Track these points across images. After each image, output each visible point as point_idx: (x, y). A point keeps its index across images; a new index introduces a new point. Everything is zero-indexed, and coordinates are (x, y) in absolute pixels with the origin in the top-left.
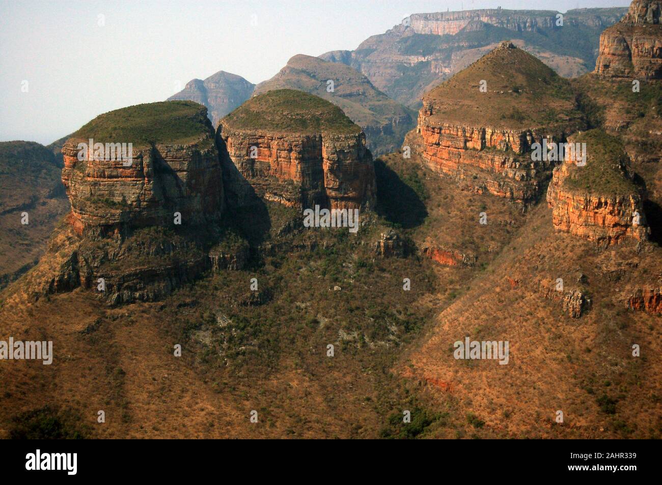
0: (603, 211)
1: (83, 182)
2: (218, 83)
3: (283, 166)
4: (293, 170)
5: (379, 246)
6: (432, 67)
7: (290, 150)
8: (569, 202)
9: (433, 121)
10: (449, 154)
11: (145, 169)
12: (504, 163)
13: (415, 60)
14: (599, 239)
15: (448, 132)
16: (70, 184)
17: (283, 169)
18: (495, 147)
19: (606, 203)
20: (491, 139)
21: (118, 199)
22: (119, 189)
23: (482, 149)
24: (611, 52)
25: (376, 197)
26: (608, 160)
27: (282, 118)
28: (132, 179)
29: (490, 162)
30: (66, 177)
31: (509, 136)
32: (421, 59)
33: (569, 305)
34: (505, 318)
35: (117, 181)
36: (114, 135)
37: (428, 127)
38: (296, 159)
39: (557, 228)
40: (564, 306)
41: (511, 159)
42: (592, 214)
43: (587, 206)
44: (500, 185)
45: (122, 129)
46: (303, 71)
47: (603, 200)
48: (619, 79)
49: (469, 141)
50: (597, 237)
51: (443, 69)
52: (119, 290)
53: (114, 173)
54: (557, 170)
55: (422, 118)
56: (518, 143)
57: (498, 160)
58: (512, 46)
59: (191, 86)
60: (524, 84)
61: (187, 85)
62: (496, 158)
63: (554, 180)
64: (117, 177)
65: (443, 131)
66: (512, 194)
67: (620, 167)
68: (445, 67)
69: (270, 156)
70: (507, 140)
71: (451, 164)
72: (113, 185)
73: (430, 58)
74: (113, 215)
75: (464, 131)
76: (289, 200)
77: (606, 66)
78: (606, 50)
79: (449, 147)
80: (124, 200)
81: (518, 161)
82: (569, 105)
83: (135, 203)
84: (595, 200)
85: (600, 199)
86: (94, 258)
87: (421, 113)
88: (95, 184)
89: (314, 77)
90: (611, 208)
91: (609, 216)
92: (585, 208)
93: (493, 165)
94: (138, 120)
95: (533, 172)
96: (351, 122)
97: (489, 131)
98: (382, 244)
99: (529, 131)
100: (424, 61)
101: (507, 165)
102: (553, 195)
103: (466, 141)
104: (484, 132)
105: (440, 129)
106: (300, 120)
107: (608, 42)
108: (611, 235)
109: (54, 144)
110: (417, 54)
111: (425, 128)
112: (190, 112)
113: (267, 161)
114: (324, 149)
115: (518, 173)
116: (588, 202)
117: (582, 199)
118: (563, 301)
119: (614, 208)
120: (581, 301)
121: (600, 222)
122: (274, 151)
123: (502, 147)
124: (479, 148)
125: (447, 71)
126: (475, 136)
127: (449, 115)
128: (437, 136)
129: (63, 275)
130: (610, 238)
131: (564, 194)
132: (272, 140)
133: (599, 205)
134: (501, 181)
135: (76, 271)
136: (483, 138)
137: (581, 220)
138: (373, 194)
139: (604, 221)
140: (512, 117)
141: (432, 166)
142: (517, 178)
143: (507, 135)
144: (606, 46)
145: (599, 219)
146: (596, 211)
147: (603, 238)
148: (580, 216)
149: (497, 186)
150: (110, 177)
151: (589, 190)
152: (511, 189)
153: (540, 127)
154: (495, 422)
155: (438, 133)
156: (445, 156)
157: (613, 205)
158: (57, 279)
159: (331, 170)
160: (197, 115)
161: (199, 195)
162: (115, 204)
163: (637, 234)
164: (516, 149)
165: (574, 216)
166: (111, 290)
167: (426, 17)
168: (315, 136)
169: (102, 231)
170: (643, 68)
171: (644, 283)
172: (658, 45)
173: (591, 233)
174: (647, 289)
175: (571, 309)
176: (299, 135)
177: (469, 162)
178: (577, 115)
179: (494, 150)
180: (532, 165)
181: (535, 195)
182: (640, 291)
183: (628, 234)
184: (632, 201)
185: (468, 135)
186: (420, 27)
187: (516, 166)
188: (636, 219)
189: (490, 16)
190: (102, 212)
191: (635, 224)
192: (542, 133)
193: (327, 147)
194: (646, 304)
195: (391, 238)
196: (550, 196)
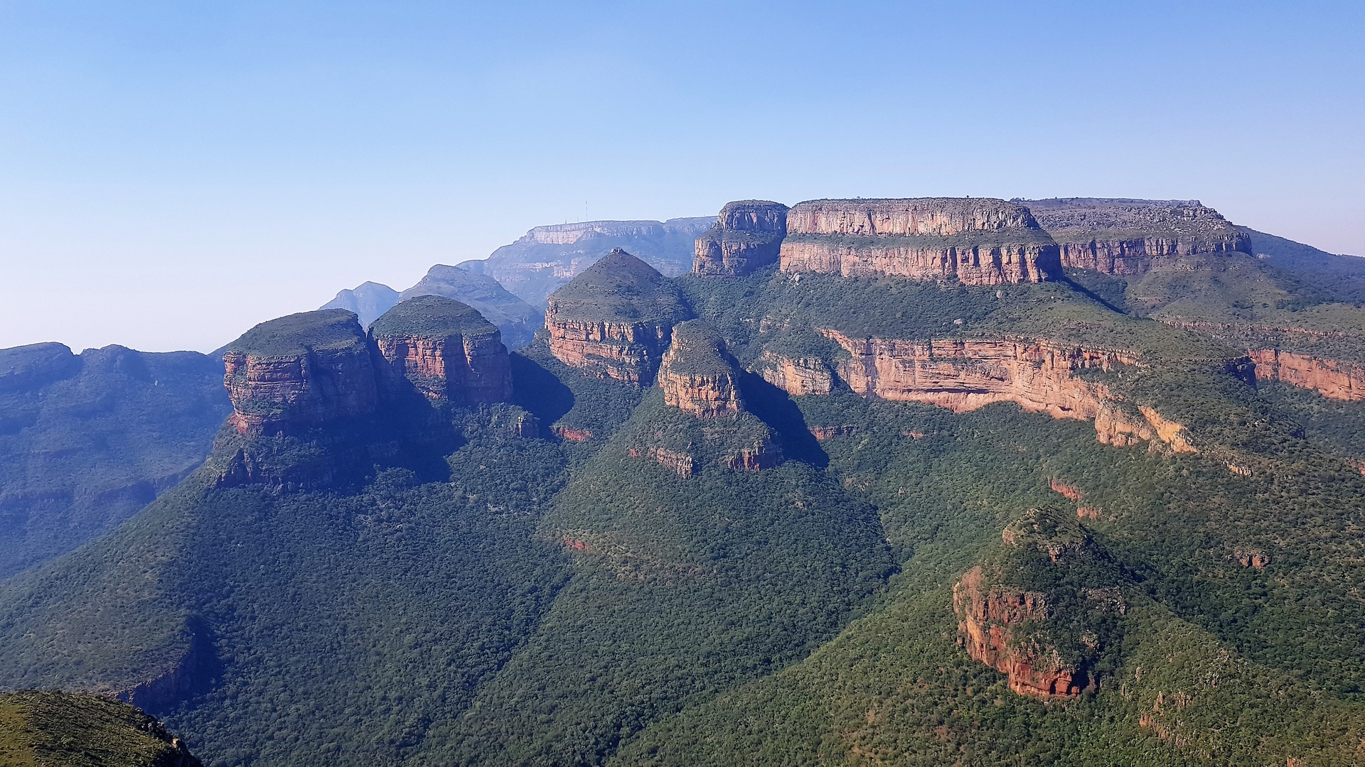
0: (707, 387)
1: (245, 386)
2: (366, 292)
3: (429, 363)
4: (438, 367)
5: (517, 428)
6: (555, 272)
7: (435, 349)
8: (677, 381)
9: (558, 318)
10: (574, 345)
11: (303, 371)
12: (620, 352)
13: (539, 266)
14: (704, 412)
15: (572, 326)
16: (232, 388)
17: (429, 365)
18: (613, 338)
19: (708, 382)
20: (609, 331)
21: (278, 400)
22: (279, 390)
23: (602, 340)
24: (705, 254)
26: (708, 344)
28: (292, 381)
29: (609, 350)
30: (228, 383)
31: (624, 328)
32: (545, 265)
33: (682, 469)
35: (276, 384)
37: (554, 323)
38: (440, 356)
39: (668, 403)
40: (678, 470)
41: (627, 348)
42: (697, 391)
44: (618, 370)
45: (279, 336)
46: (443, 279)
47: (705, 379)
48: (713, 276)
49: (590, 334)
50: (702, 410)
51: (565, 273)
52: (283, 482)
53: (274, 376)
54: (666, 355)
55: (549, 316)
56: (632, 334)
57: (616, 349)
58: (622, 251)
59: (340, 295)
61: (337, 294)
62: (614, 347)
63: (664, 363)
64: (276, 380)
65: (567, 327)
66: (629, 377)
67: (718, 350)
68: (566, 271)
69: (417, 354)
70: (623, 332)
71: (575, 354)
72: (274, 388)
73: (553, 264)
74: (275, 414)
75: (586, 325)
77: (702, 266)
78: (701, 253)
79: (573, 340)
80: (285, 400)
81: (634, 349)
82: (672, 300)
83: (294, 403)
84: (698, 379)
85: (702, 378)
86: (259, 454)
87: (547, 312)
88: (256, 387)
89: (452, 284)
90: (712, 385)
91: (711, 392)
92: (692, 386)
93: (611, 353)
95: (646, 358)
96: (486, 322)
97: (607, 325)
98: (520, 426)
99: (642, 323)
100: (548, 266)
101: (625, 352)
102: (664, 376)
103: (587, 335)
104: (603, 326)
105: (565, 324)
106: (442, 322)
107: (702, 246)
108: (713, 408)
109: (215, 352)
110: (541, 261)
111: (552, 324)
112: (344, 318)
113: (414, 359)
114: (465, 347)
115: (633, 359)
116: (693, 380)
117: (688, 378)
118: (678, 466)
119: (714, 385)
120: (692, 465)
121: (704, 397)
122: (420, 350)
123: (617, 337)
124: (599, 340)
125: (568, 274)
126: (595, 329)
127: (571, 312)
128: (562, 330)
129: (230, 472)
130: (713, 410)
131: (672, 376)
132: (418, 340)
133: (702, 383)
134: (620, 365)
135: (243, 467)
136: (603, 332)
137: (689, 396)
139: (707, 396)
140: (626, 312)
141: (559, 356)
142: (633, 364)
143: (622, 327)
144: (701, 249)
145: (703, 394)
146: (700, 388)
147: (707, 411)
148: (687, 392)
149: (616, 371)
150: (270, 380)
151: (693, 371)
152: (628, 373)
153: (651, 319)
155: (563, 328)
156: (570, 347)
157: (714, 383)
158: (224, 475)
159: (472, 364)
160: (348, 320)
161: (354, 391)
162: (276, 404)
163: (734, 405)
164: (631, 339)
165: (682, 394)
166: (276, 482)
167: (547, 229)
168: (456, 335)
169: (264, 429)
170: (732, 267)
171: (743, 447)
172: (743, 247)
173: (697, 407)
174: (746, 451)
175: (683, 473)
176: (442, 334)
177: (591, 352)
178: (680, 308)
179: (612, 341)
180: (645, 352)
181: (648, 376)
182: (740, 454)
183: (728, 406)
184: (729, 378)
185: (589, 329)
186: (541, 237)
187: (631, 353)
188: (733, 393)
189: (602, 227)
190: (264, 412)
191: (732, 398)
192: (652, 324)
193: (467, 345)
194: (746, 464)
195: (527, 421)
196: (661, 377)
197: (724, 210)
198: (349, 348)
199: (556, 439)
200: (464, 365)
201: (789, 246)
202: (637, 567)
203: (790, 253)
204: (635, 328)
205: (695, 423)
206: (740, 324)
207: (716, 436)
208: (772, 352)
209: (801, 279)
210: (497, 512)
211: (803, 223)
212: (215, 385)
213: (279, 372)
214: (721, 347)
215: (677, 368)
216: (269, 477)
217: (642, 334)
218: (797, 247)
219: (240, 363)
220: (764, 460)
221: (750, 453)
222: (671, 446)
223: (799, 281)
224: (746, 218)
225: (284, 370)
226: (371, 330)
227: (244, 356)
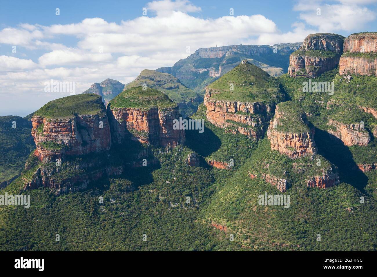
0: (295, 140)
1: (43, 135)
2: (107, 84)
3: (140, 124)
4: (145, 126)
5: (187, 161)
6: (210, 74)
7: (143, 116)
8: (278, 136)
9: (211, 99)
10: (220, 115)
11: (72, 127)
12: (246, 119)
13: (201, 70)
14: (293, 154)
15: (219, 104)
16: (36, 136)
17: (140, 125)
18: (242, 111)
19: (296, 137)
20: (239, 107)
21: (59, 142)
22: (60, 137)
23: (235, 112)
24: (296, 64)
25: (185, 137)
26: (296, 115)
27: (138, 100)
28: (66, 132)
29: (239, 118)
30: (34, 133)
31: (248, 106)
32: (205, 70)
33: (280, 186)
34: (250, 194)
35: (59, 134)
36: (57, 111)
37: (209, 102)
38: (146, 120)
39: (272, 149)
40: (278, 186)
41: (250, 117)
42: (289, 142)
43: (287, 138)
44: (244, 129)
45: (61, 108)
46: (148, 78)
47: (294, 135)
48: (300, 77)
49: (229, 109)
50: (292, 153)
51: (215, 74)
52: (61, 187)
53: (58, 130)
54: (272, 121)
55: (206, 98)
56: (253, 109)
57: (243, 117)
58: (248, 62)
59: (94, 86)
60: (254, 81)
61: (92, 86)
62: (242, 116)
63: (270, 126)
64: (58, 132)
65: (216, 104)
66: (251, 133)
67: (302, 119)
68: (216, 73)
69: (133, 119)
70: (247, 108)
71: (220, 120)
72: (57, 136)
73: (209, 69)
74: (58, 150)
75: (226, 104)
76: (143, 140)
77: (293, 71)
78: (293, 63)
79: (219, 112)
80: (63, 143)
81: (253, 117)
82: (275, 90)
83: (68, 144)
84: (290, 135)
85: (293, 135)
86: (49, 172)
87: (205, 96)
88: (48, 135)
89: (153, 80)
90: (298, 139)
91: (298, 143)
92: (286, 139)
93: (241, 120)
94: (69, 104)
95: (260, 122)
96: (171, 101)
97: (238, 104)
98: (189, 160)
99: (258, 103)
100: (206, 71)
101: (248, 119)
102: (270, 133)
103: (227, 109)
104: (236, 104)
105: (215, 103)
106: (147, 101)
107: (294, 59)
108: (299, 152)
109: (28, 116)
110: (203, 68)
111: (208, 103)
112: (94, 99)
113: (132, 121)
114: (159, 115)
115: (253, 123)
116: (287, 136)
117: (284, 134)
118: (277, 184)
119: (300, 138)
120: (286, 184)
121: (293, 145)
122: (135, 116)
123: (244, 111)
124: (234, 111)
125: (217, 75)
126: (232, 106)
127: (219, 96)
128: (213, 107)
129: (34, 181)
130: (298, 153)
131: (275, 133)
132: (134, 111)
134: (245, 126)
135: (40, 178)
136: (236, 107)
137: (285, 145)
138: (183, 135)
139: (295, 145)
140: (249, 96)
141: (212, 121)
142: (253, 126)
143: (247, 105)
144: (293, 60)
145: (293, 144)
146: (291, 140)
147: (295, 153)
148: (284, 143)
149: (243, 130)
150: (56, 132)
151: (287, 131)
152: (250, 131)
153: (263, 101)
154: (247, 244)
155: (214, 105)
156: (218, 116)
157: (299, 137)
158: (30, 183)
159: (163, 125)
160: (97, 100)
161: (99, 139)
162: (58, 145)
163: (311, 151)
164: (252, 112)
165: (281, 143)
166: (57, 187)
167: (206, 50)
168: (155, 109)
169: (52, 158)
170: (311, 71)
171: (316, 174)
172: (318, 60)
173: (289, 151)
174: (317, 177)
175: (281, 188)
176: (147, 108)
177: (229, 119)
178: (280, 95)
179: (241, 112)
180: (260, 119)
181: (262, 134)
182: (314, 178)
183: (307, 151)
184: (308, 135)
185: (228, 106)
186: (203, 55)
187: (252, 120)
188: (310, 144)
189: (237, 49)
190: (52, 149)
191: (310, 146)
192: (264, 104)
193: (161, 114)
194: (317, 184)
195: (193, 157)
196: (269, 133)
197: (307, 39)
198: (97, 115)
199: (209, 167)
200: (159, 126)
201: (345, 59)
202: (253, 242)
203: (345, 63)
204: (255, 106)
205: (288, 161)
206: (315, 104)
207: (300, 168)
208: (334, 120)
209: (352, 78)
210: (175, 208)
211: (353, 46)
212: (27, 134)
213: (60, 127)
214: (304, 116)
215: (279, 128)
216: (54, 184)
217: (258, 109)
218: (349, 59)
219: (40, 122)
220: (329, 183)
221: (320, 178)
222: (274, 173)
223: (350, 80)
224: (320, 43)
225: (63, 127)
226: (109, 105)
227: (42, 119)
